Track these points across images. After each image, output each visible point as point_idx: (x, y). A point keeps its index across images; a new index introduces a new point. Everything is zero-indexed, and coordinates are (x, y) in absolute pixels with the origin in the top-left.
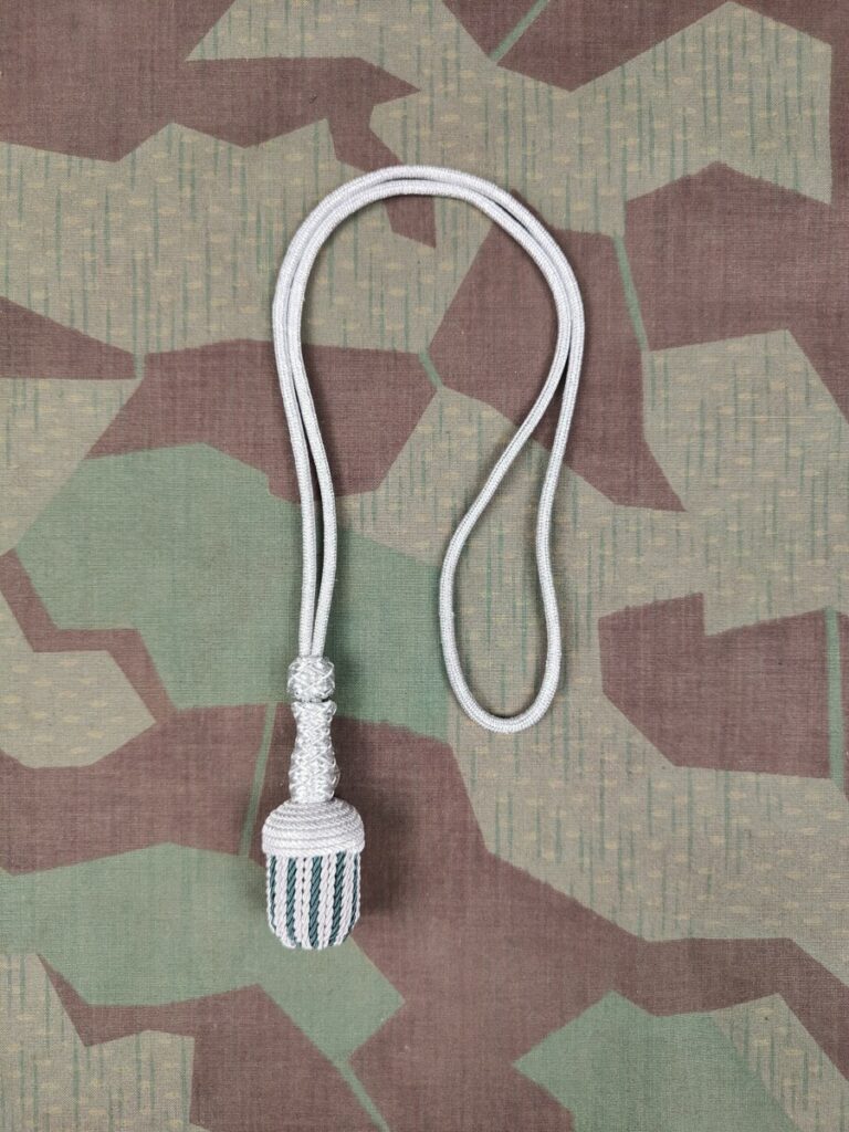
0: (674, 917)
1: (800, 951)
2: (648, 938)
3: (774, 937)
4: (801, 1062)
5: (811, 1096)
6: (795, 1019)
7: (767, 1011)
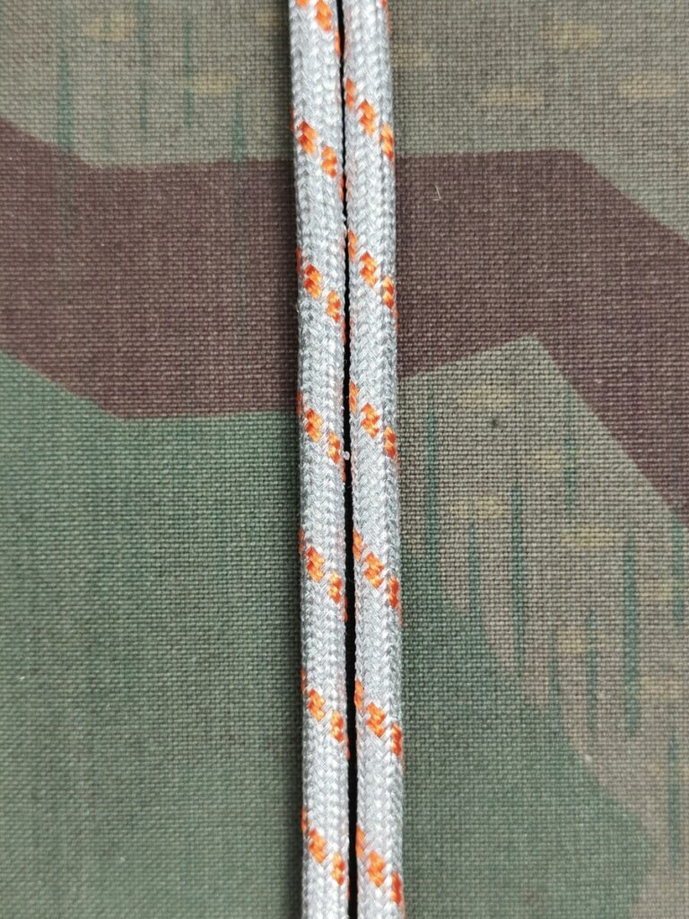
0: (181, 85)
1: (609, 193)
2: (91, 155)
3: (518, 146)
4: (615, 568)
5: (650, 687)
6: (587, 419)
7: (498, 400)
